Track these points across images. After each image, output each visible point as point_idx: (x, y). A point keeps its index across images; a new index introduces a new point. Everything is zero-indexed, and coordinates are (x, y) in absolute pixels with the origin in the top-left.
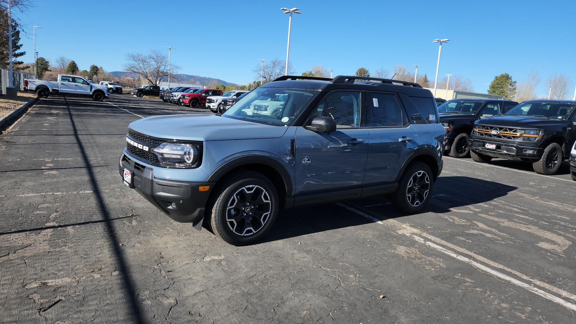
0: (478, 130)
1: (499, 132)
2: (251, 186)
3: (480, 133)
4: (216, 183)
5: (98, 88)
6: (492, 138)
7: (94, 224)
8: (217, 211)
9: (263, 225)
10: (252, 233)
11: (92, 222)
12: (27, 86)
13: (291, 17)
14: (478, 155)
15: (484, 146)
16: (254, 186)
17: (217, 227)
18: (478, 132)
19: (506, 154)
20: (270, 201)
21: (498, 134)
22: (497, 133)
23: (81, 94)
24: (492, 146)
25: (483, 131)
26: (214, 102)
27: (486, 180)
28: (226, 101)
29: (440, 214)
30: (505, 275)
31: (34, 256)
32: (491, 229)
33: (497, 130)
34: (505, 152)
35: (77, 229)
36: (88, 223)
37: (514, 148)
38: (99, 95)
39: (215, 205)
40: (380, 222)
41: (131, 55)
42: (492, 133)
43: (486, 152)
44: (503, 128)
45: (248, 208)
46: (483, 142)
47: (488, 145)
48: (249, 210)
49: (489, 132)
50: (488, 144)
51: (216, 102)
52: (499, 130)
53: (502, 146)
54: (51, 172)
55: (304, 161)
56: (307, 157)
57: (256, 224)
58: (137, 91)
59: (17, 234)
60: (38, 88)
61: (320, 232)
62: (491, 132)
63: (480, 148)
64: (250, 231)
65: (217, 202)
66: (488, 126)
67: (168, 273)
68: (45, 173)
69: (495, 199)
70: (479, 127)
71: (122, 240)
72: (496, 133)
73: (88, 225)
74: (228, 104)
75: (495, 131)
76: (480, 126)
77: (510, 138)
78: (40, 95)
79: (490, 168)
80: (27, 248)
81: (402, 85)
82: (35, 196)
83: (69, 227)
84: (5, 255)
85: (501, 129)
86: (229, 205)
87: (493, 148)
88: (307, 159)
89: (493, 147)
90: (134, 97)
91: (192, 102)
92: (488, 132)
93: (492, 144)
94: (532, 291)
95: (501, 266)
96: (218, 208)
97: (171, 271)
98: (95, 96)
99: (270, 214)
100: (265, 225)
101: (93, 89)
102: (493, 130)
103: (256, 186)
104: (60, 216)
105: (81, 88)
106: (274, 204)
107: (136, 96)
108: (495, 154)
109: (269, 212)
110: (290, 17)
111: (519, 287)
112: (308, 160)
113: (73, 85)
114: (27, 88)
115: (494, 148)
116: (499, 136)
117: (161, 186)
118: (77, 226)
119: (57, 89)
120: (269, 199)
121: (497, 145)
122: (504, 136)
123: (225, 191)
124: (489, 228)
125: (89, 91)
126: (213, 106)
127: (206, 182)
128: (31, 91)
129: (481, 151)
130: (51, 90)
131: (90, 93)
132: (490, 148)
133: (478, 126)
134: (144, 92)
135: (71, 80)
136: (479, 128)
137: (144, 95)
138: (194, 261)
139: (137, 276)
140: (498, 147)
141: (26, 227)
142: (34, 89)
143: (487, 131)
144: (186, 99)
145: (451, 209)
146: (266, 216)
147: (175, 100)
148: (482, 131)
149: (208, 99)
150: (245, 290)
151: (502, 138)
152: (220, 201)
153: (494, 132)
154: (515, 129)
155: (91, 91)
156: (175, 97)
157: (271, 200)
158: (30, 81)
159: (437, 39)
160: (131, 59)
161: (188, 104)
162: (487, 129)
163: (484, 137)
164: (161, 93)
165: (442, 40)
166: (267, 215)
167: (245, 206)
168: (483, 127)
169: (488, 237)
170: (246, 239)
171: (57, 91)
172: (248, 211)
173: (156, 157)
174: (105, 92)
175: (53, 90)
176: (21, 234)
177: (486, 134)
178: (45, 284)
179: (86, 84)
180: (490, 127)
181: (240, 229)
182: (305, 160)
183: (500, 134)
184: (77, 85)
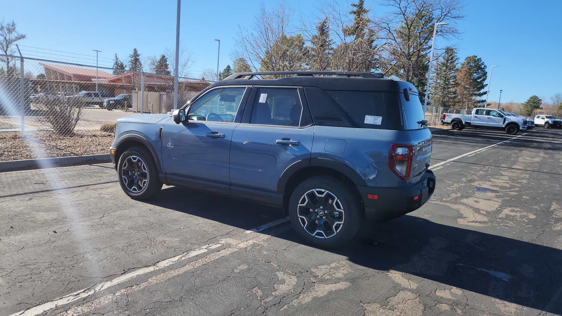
5: (512, 120)
9: (143, 188)
10: (136, 192)
12: (444, 119)
16: (136, 157)
20: (147, 172)
23: (492, 127)
38: (513, 128)
48: (136, 174)
60: (452, 121)
64: (135, 189)
78: (453, 127)
86: (123, 166)
98: (507, 129)
101: (506, 122)
103: (138, 158)
105: (493, 120)
112: (172, 145)
113: (486, 118)
114: (444, 121)
119: (469, 122)
120: (147, 170)
125: (501, 124)
128: (448, 124)
130: (464, 123)
131: (503, 126)
135: (485, 113)
142: (450, 122)
155: (503, 124)
158: (447, 115)
166: (146, 182)
167: (134, 171)
171: (470, 123)
174: (520, 124)
175: (466, 123)
179: (499, 117)
181: (130, 185)
182: (169, 145)
184: (489, 118)
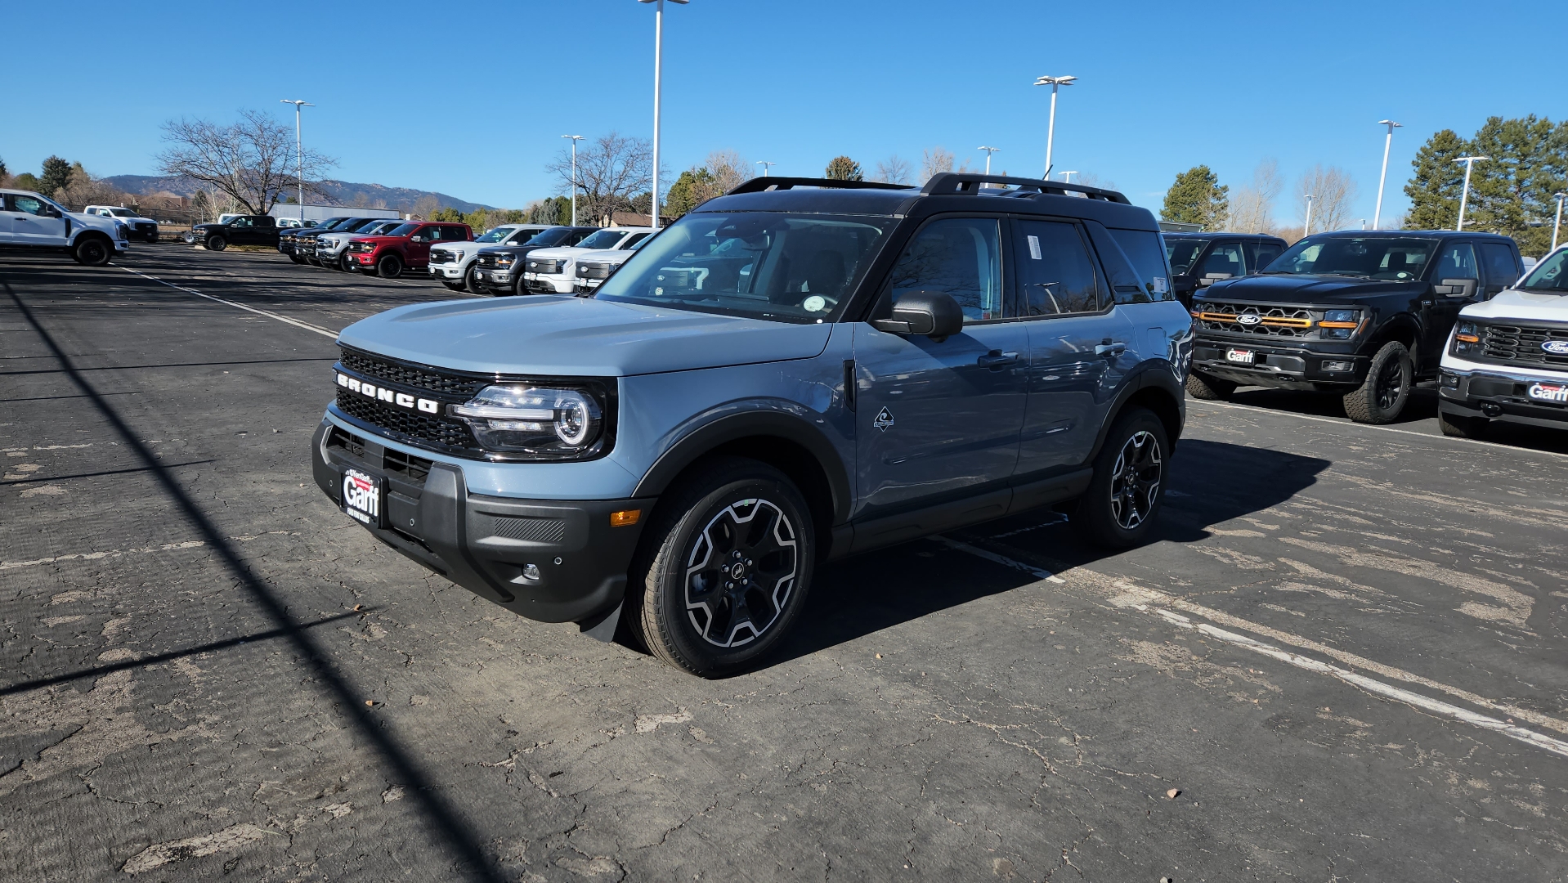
0: (1205, 316)
1: (1259, 319)
2: (746, 502)
3: (1210, 322)
4: (657, 499)
5: (88, 225)
6: (1243, 334)
7: (254, 643)
8: (662, 580)
9: (779, 611)
10: (752, 638)
11: (246, 640)
13: (662, 12)
14: (1203, 381)
15: (1223, 355)
16: (753, 501)
17: (661, 628)
18: (1206, 321)
19: (1278, 375)
20: (793, 543)
21: (1259, 324)
22: (1256, 320)
23: (35, 247)
24: (1244, 356)
25: (1218, 317)
26: (453, 260)
27: (1247, 445)
28: (491, 256)
29: (1190, 546)
30: (1434, 700)
31: (109, 762)
32: (1331, 576)
33: (1254, 312)
34: (1278, 369)
35: (210, 665)
36: (235, 642)
37: (1298, 359)
38: (95, 246)
39: (655, 566)
40: (1052, 579)
41: (180, 124)
42: (1241, 321)
43: (1227, 371)
44: (1269, 308)
45: (737, 568)
46: (1219, 346)
47: (1232, 354)
48: (740, 571)
49: (1235, 318)
50: (1232, 351)
51: (460, 260)
52: (1259, 313)
53: (1268, 355)
54: (41, 490)
55: (878, 420)
56: (885, 411)
57: (759, 609)
58: (204, 233)
59: (20, 697)
61: (916, 619)
62: (1239, 319)
63: (1213, 363)
64: (747, 630)
65: (659, 555)
66: (1231, 304)
67: (551, 779)
68: (25, 494)
69: (1295, 495)
70: (1206, 306)
71: (365, 687)
72: (1252, 322)
73: (237, 649)
74: (497, 265)
75: (1251, 316)
76: (1211, 303)
77: (1287, 332)
79: (1240, 414)
80: (73, 740)
81: (1084, 196)
82: (25, 567)
83: (179, 661)
84: (12, 770)
85: (1264, 310)
86: (691, 563)
87: (1246, 361)
88: (885, 415)
89: (1246, 357)
90: (198, 252)
91: (384, 260)
92: (1231, 318)
93: (1245, 349)
94: (1520, 739)
95: (1411, 678)
96: (664, 572)
97: (559, 773)
98: (82, 251)
99: (796, 579)
100: (783, 611)
101: (75, 231)
102: (1245, 313)
103: (761, 501)
104: (135, 630)
105: (34, 227)
106: (804, 549)
107: (201, 248)
108: (1250, 376)
109: (793, 575)
110: (658, 13)
111: (1482, 729)
112: (889, 418)
113: (10, 218)
115: (1250, 361)
116: (1260, 329)
117: (494, 519)
118: (204, 655)
120: (793, 536)
121: (1257, 352)
122: (1274, 329)
123: (682, 522)
124: (1325, 575)
125: (61, 236)
126: (451, 272)
127: (630, 498)
129: (1215, 370)
131: (66, 242)
132: (1237, 360)
133: (1204, 303)
134: (228, 234)
136: (1206, 310)
137: (228, 243)
138: (611, 734)
139: (465, 798)
140: (1260, 358)
141: (41, 674)
143: (1228, 318)
144: (363, 253)
145: (1208, 529)
146: (785, 585)
147: (330, 255)
148: (1215, 317)
149: (436, 252)
150: (801, 813)
151: (1267, 333)
152: (669, 552)
153: (1247, 319)
154: (1301, 309)
155: (68, 234)
156: (331, 247)
157: (797, 539)
159: (1046, 77)
160: (180, 136)
161: (373, 267)
162: (1229, 310)
163: (1221, 332)
164: (283, 236)
165: (1057, 80)
166: (788, 582)
167: (731, 561)
168: (1219, 306)
169: (1336, 600)
170: (737, 655)
172: (738, 576)
173: (467, 430)
174: (114, 236)
176: (31, 694)
177: (1226, 325)
178: (184, 853)
179: (49, 215)
180: (1235, 305)
181: (721, 628)
182: (880, 419)
183: (1263, 323)
184: (20, 219)
